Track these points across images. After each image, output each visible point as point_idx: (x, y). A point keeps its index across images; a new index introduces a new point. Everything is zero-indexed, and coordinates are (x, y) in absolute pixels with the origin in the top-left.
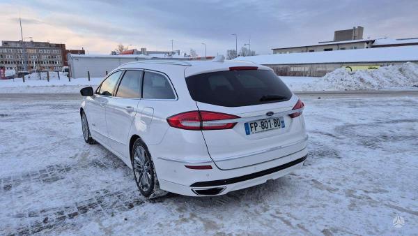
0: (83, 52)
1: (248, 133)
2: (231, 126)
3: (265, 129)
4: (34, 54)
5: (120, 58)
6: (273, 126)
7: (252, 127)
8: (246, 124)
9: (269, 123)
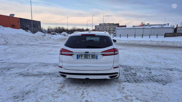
0: (125, 26)
1: (78, 58)
2: (71, 55)
3: (86, 58)
4: (108, 28)
5: (136, 28)
6: (90, 58)
7: (80, 57)
8: (78, 55)
9: (88, 56)
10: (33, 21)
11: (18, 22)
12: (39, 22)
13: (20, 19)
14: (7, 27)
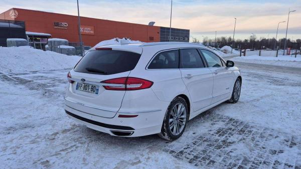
1: (77, 89)
3: (85, 90)
6: (90, 90)
9: (88, 87)
10: (172, 29)
11: (158, 33)
12: (188, 31)
13: (162, 28)
14: (136, 40)
